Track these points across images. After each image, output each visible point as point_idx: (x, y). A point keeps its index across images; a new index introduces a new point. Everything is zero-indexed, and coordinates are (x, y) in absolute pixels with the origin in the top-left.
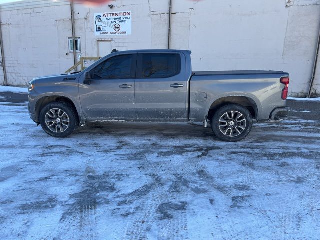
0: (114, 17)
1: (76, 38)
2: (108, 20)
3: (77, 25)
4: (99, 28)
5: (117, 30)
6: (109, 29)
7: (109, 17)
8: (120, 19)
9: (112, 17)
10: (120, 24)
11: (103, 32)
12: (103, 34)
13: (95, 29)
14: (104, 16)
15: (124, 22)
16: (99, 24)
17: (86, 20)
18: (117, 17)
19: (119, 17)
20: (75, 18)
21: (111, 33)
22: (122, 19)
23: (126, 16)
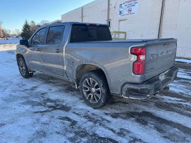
0: (129, 3)
1: (109, 20)
2: (125, 6)
3: (110, 12)
4: (120, 12)
5: (130, 12)
6: (125, 12)
7: (126, 4)
8: (132, 4)
9: (128, 4)
10: (131, 7)
11: (122, 14)
12: (122, 15)
13: (118, 13)
14: (124, 3)
15: (134, 5)
16: (121, 9)
17: (114, 9)
18: (130, 3)
19: (132, 2)
20: (110, 8)
21: (126, 15)
22: (133, 4)
23: (136, 1)
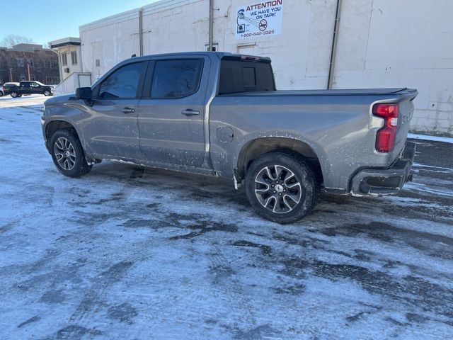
0: (261, 10)
1: (213, 44)
2: (252, 14)
3: (216, 26)
4: (241, 28)
5: (263, 28)
6: (253, 28)
7: (254, 10)
8: (268, 11)
9: (258, 10)
10: (267, 19)
11: (246, 33)
12: (245, 35)
13: (236, 29)
14: (248, 9)
15: (272, 15)
16: (241, 22)
17: (226, 18)
18: (264, 9)
19: (267, 8)
20: (215, 17)
21: (255, 34)
22: (271, 12)
23: (276, 6)
